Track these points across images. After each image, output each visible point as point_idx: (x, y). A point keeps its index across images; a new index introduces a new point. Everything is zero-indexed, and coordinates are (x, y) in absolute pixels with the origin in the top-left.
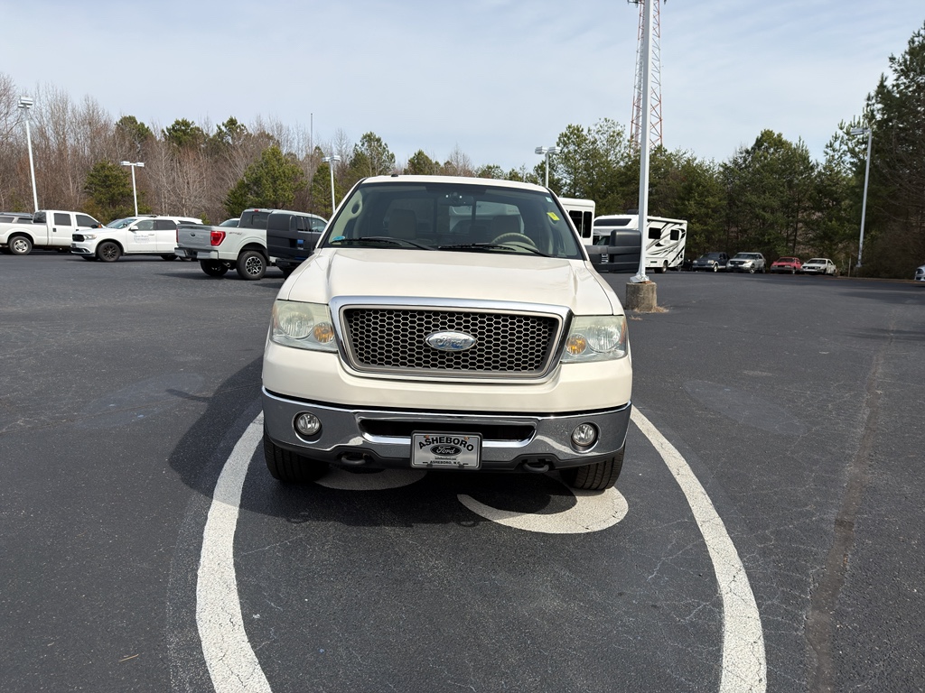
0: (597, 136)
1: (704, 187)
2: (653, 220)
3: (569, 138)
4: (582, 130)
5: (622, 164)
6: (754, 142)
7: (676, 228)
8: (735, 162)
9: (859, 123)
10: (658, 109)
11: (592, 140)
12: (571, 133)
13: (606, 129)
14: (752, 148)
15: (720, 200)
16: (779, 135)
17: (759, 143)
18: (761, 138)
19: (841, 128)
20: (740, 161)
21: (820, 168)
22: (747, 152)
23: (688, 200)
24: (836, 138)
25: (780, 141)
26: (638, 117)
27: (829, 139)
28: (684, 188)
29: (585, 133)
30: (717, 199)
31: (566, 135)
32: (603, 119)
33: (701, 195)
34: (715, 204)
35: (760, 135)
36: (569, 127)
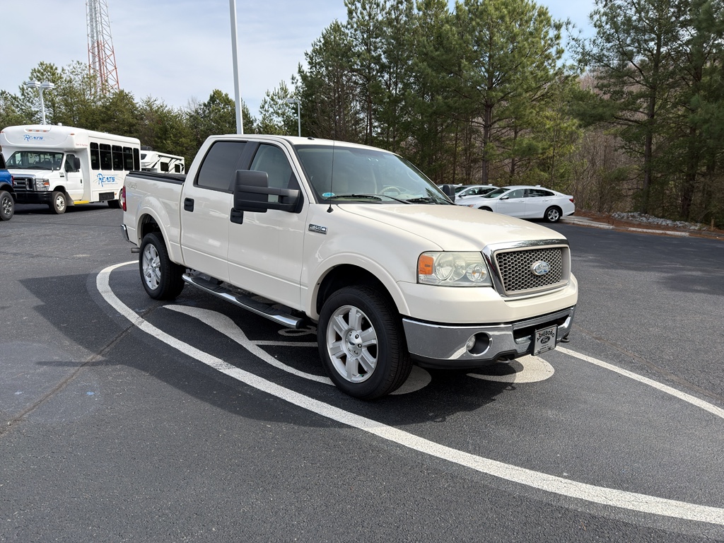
0: (72, 76)
1: (176, 129)
2: (162, 156)
3: (42, 74)
4: (56, 69)
5: (100, 103)
6: (209, 98)
7: (178, 162)
8: (196, 111)
9: (278, 93)
10: (112, 57)
11: (68, 79)
12: (45, 70)
13: (80, 70)
14: (208, 103)
15: (191, 141)
16: (226, 95)
17: (213, 99)
18: (214, 96)
19: (268, 96)
20: (201, 112)
21: (258, 122)
22: (205, 105)
23: (166, 140)
24: (266, 102)
25: (228, 99)
26: (94, 63)
27: (261, 103)
28: (160, 129)
29: (59, 71)
30: (189, 140)
31: (39, 71)
32: (75, 62)
33: (175, 136)
34: (187, 143)
35: (212, 94)
36: (41, 64)
